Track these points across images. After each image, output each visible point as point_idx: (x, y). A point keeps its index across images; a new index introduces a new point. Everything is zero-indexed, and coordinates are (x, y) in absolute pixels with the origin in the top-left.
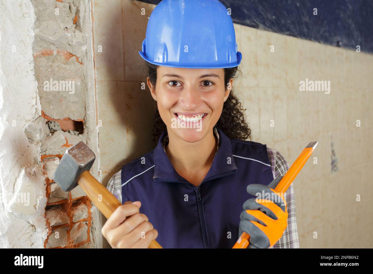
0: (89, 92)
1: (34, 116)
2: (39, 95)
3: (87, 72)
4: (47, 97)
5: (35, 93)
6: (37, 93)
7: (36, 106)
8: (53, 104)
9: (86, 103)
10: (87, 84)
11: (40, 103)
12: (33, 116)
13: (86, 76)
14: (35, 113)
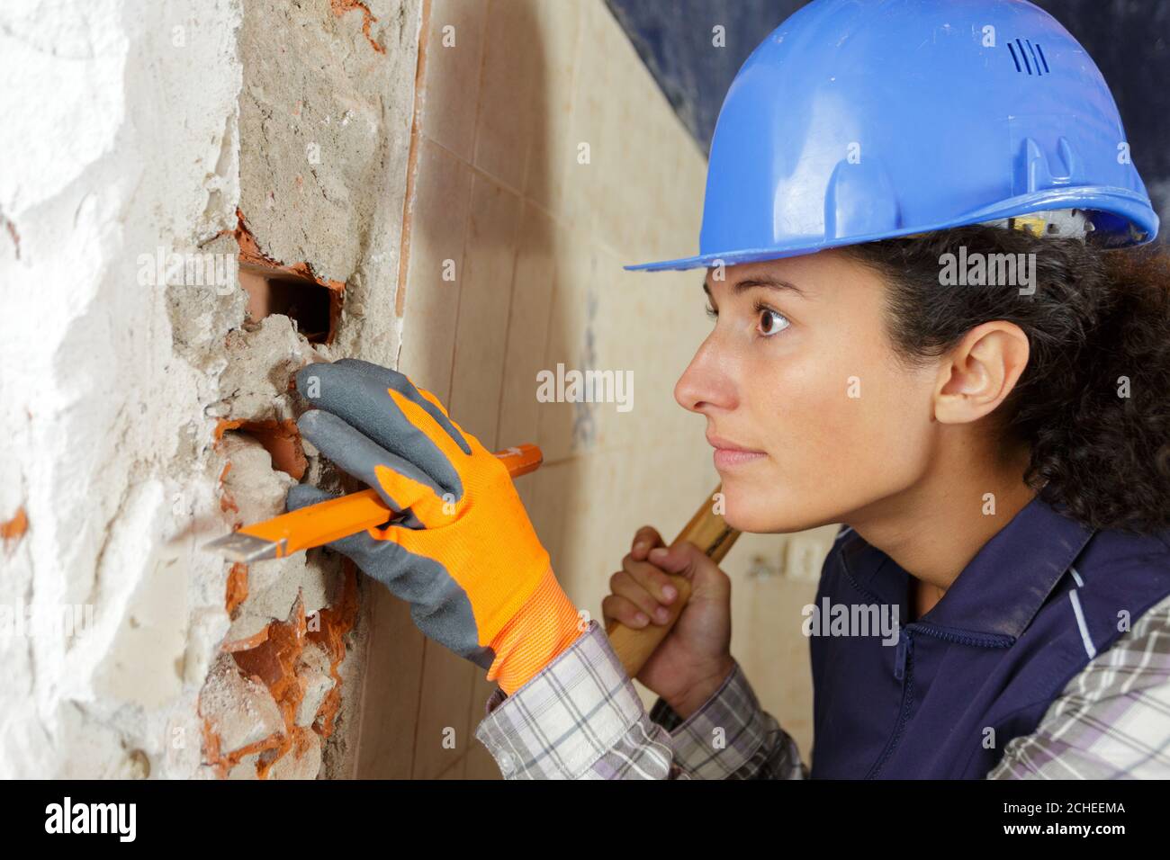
0: (389, 175)
1: (199, 228)
2: (241, 134)
3: (393, 90)
4: (264, 153)
5: (225, 119)
6: (236, 122)
7: (218, 183)
8: (275, 192)
9: (373, 219)
10: (389, 137)
11: (237, 169)
12: (197, 226)
13: (390, 108)
14: (206, 212)
